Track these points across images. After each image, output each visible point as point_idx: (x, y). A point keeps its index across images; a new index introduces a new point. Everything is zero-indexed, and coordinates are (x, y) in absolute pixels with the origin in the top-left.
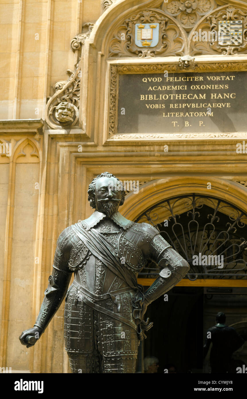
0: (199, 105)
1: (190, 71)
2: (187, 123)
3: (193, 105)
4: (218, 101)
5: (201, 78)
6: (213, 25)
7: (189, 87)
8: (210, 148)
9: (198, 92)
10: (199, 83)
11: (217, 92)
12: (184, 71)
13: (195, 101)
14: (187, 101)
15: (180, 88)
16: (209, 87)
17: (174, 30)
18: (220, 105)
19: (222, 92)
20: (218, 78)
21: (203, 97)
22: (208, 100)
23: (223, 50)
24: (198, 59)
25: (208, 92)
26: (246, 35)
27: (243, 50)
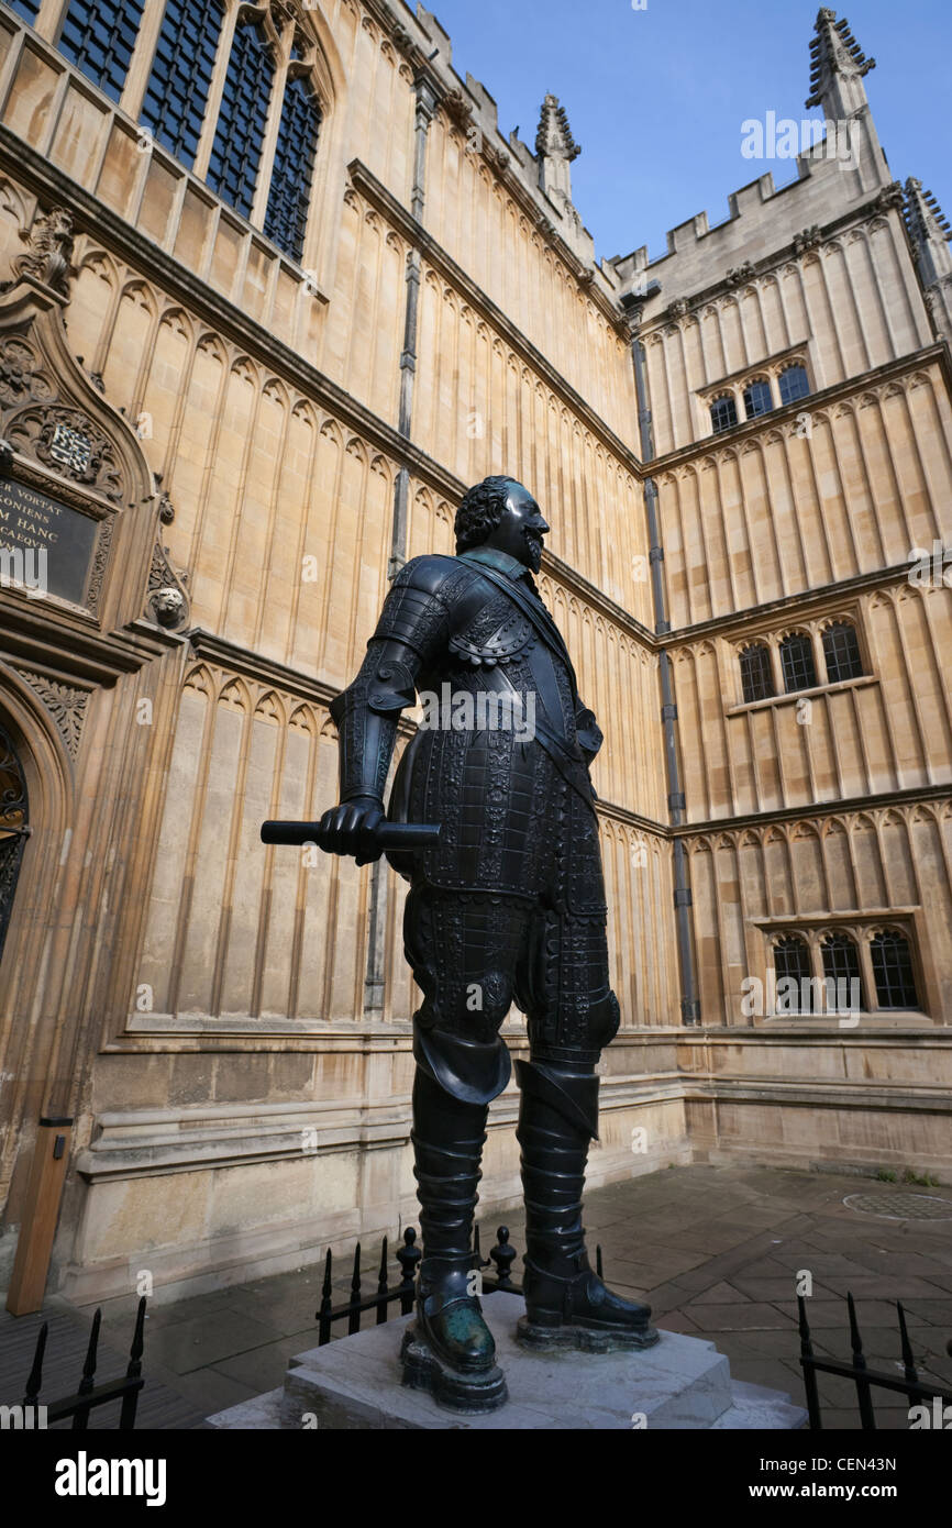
4: (28, 534)
5: (8, 488)
6: (48, 421)
10: (4, 494)
11: (31, 520)
16: (17, 506)
18: (30, 542)
19: (38, 524)
20: (36, 501)
21: (7, 517)
22: (11, 525)
23: (54, 465)
24: (16, 456)
25: (15, 514)
26: (95, 465)
27: (85, 481)
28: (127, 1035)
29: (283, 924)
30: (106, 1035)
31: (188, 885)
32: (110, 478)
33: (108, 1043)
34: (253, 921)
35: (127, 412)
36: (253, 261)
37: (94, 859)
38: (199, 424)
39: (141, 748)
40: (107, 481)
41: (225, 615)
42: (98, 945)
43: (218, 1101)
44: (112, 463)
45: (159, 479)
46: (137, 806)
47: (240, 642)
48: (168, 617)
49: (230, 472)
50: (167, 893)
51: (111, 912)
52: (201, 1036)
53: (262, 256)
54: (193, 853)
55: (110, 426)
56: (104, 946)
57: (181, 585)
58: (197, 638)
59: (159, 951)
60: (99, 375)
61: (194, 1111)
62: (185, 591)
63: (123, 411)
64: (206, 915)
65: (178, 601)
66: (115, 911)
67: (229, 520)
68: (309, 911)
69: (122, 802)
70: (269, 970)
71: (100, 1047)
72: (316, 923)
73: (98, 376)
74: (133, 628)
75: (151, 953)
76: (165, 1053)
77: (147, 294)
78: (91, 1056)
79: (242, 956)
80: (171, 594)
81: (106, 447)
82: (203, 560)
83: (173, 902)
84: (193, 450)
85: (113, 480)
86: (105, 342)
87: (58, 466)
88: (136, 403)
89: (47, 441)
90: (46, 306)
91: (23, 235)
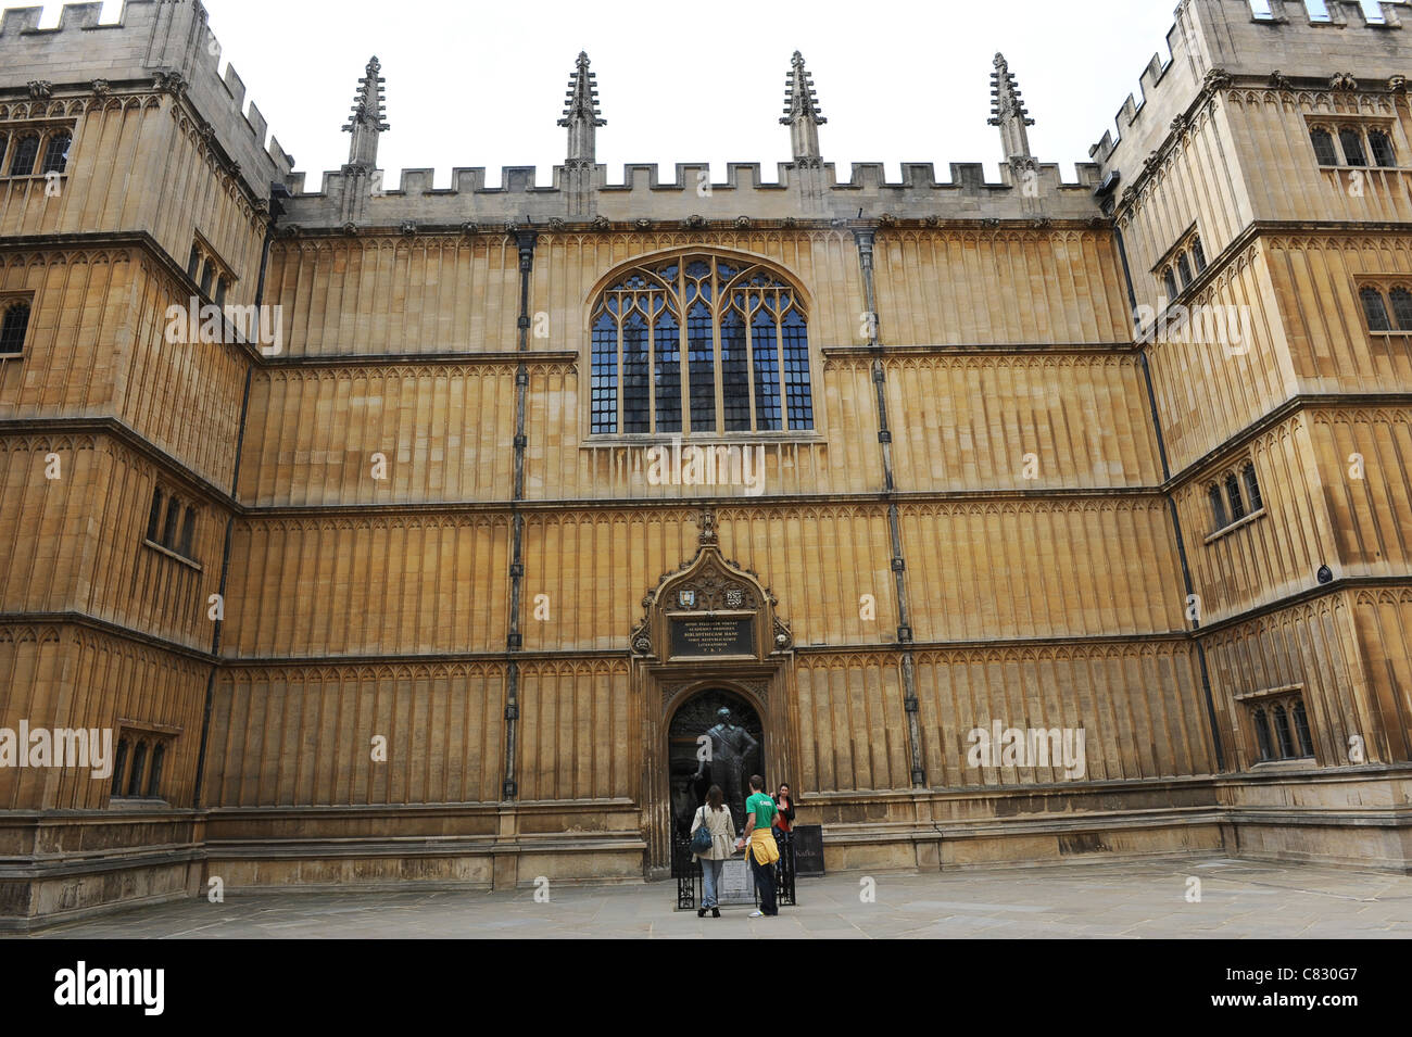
0: (719, 640)
1: (713, 619)
2: (712, 650)
3: (715, 639)
4: (729, 637)
5: (719, 624)
6: (724, 592)
7: (712, 629)
8: (727, 664)
9: (718, 631)
10: (718, 627)
11: (728, 631)
12: (709, 620)
15: (707, 629)
16: (723, 628)
17: (703, 595)
18: (730, 639)
19: (731, 631)
20: (728, 624)
21: (721, 634)
22: (723, 636)
24: (717, 612)
25: (723, 632)
26: (743, 599)
27: (741, 607)
28: (801, 801)
29: (863, 752)
31: (816, 746)
32: (750, 602)
34: (848, 753)
38: (778, 553)
41: (808, 632)
43: (844, 822)
44: (750, 594)
45: (767, 591)
46: (789, 719)
47: (818, 640)
48: (782, 646)
49: (796, 566)
50: (808, 749)
52: (831, 799)
54: (815, 732)
55: (744, 582)
57: (787, 629)
58: (796, 650)
61: (833, 826)
62: (789, 631)
63: (748, 571)
64: (826, 753)
65: (784, 639)
67: (801, 590)
68: (875, 746)
70: (859, 772)
72: (880, 748)
73: (737, 566)
74: (771, 656)
76: (817, 806)
77: (743, 516)
79: (846, 767)
80: (781, 638)
81: (745, 589)
82: (795, 612)
84: (779, 568)
85: (752, 600)
86: (734, 547)
87: (731, 608)
88: (752, 564)
89: (725, 599)
90: (711, 552)
91: (699, 527)
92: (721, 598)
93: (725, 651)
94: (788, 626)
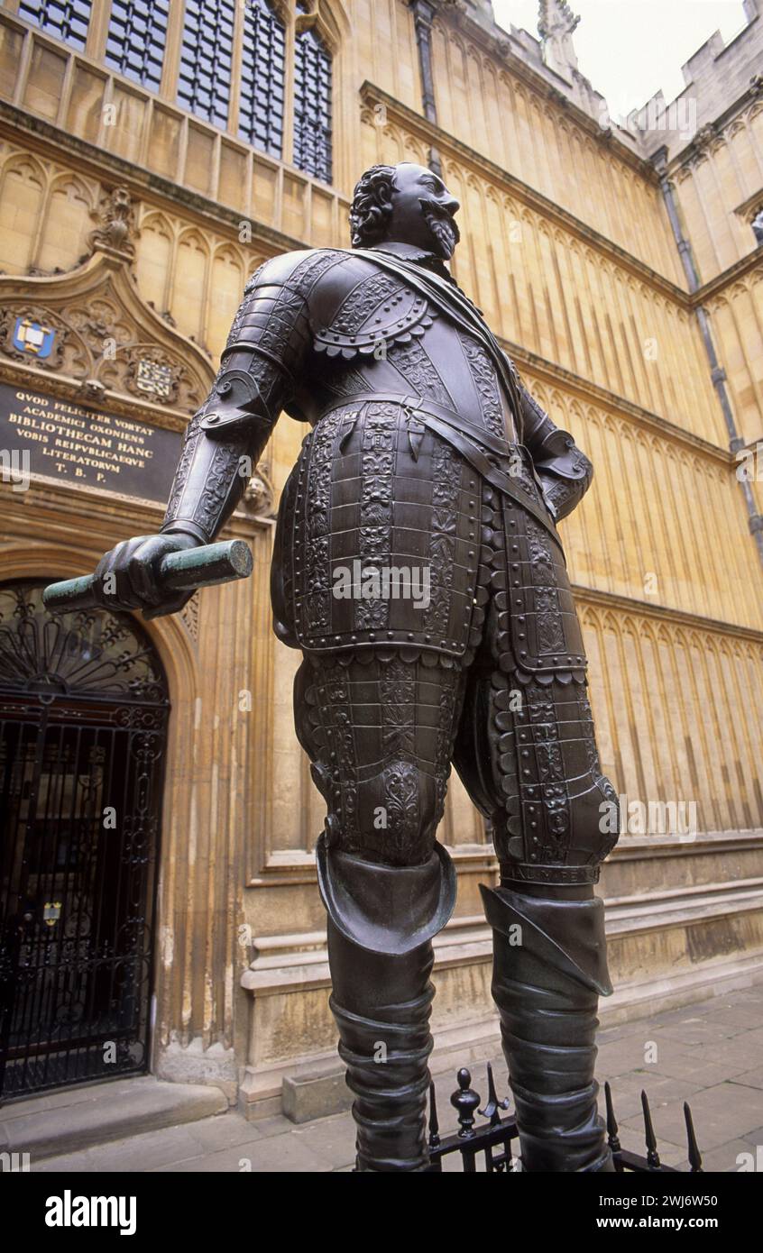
0: (100, 452)
1: (93, 405)
2: (79, 472)
3: (92, 451)
4: (129, 455)
5: (107, 420)
6: (132, 360)
7: (88, 426)
8: (112, 511)
9: (101, 436)
10: (105, 426)
11: (129, 443)
12: (85, 402)
13: (95, 446)
14: (82, 443)
15: (75, 423)
16: (116, 434)
17: (76, 347)
18: (131, 462)
19: (135, 445)
20: (130, 427)
21: (109, 444)
22: (114, 450)
23: (141, 395)
24: (108, 392)
25: (116, 441)
26: (175, 387)
27: (168, 403)
28: (268, 871)
30: (249, 870)
32: (190, 396)
33: (253, 878)
35: (196, 339)
36: (288, 190)
37: (222, 722)
39: (247, 621)
40: (188, 400)
42: (233, 794)
44: (190, 385)
46: (249, 672)
50: (288, 745)
51: (240, 766)
53: (295, 186)
55: (183, 354)
56: (238, 795)
57: (264, 476)
59: (288, 796)
60: (168, 313)
62: (268, 480)
63: (192, 339)
65: (262, 488)
66: (243, 764)
69: (237, 670)
71: (245, 881)
73: (167, 315)
75: (280, 798)
77: (201, 240)
78: (240, 889)
80: (254, 487)
81: (182, 371)
82: (280, 451)
83: (295, 752)
85: (193, 398)
86: (169, 286)
87: (144, 395)
88: (203, 330)
89: (132, 374)
90: (117, 268)
91: (94, 216)
92: (122, 369)
93: (112, 481)
94: (266, 471)
